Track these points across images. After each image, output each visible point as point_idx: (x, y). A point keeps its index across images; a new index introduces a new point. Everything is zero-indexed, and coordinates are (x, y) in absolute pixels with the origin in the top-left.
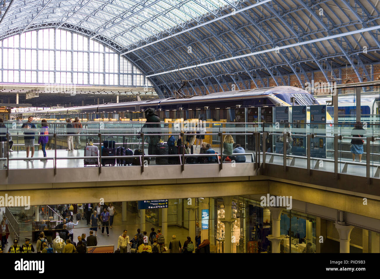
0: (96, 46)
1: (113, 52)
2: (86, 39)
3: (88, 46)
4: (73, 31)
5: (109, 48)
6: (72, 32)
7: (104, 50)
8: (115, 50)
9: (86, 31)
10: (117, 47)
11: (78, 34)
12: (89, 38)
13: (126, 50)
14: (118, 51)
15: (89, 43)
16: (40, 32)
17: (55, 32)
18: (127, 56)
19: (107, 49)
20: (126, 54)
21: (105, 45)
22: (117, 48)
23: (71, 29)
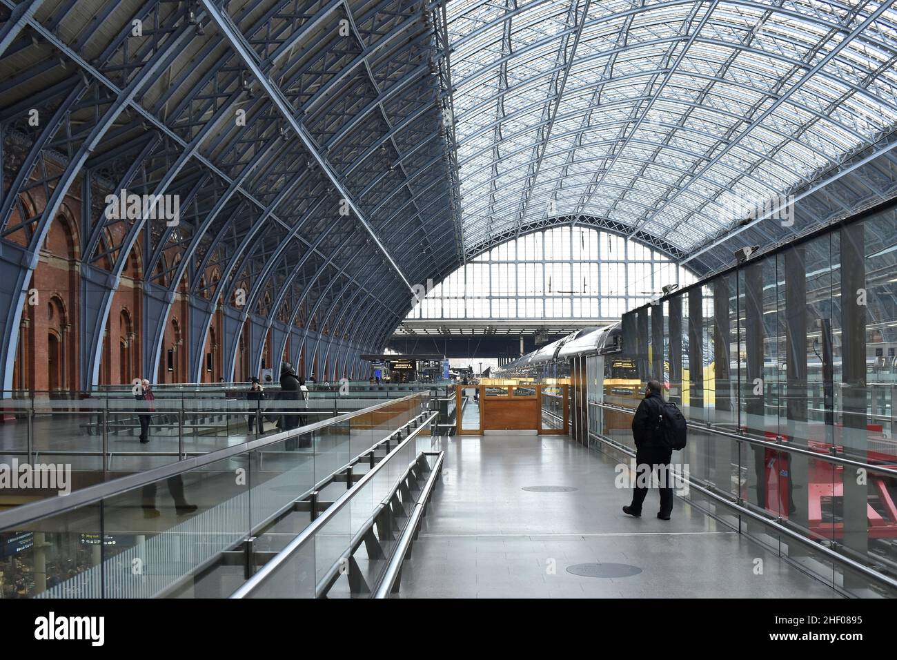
0: (640, 251)
1: (667, 259)
2: (621, 240)
3: (626, 252)
4: (599, 228)
5: (661, 253)
6: (599, 230)
7: (652, 256)
8: (670, 256)
9: (620, 227)
10: (674, 251)
11: (608, 231)
12: (625, 237)
13: (687, 256)
14: (675, 259)
15: (626, 246)
16: (548, 232)
17: (571, 231)
18: (692, 266)
19: (657, 256)
20: (689, 262)
21: (653, 249)
22: (673, 253)
23: (596, 225)
